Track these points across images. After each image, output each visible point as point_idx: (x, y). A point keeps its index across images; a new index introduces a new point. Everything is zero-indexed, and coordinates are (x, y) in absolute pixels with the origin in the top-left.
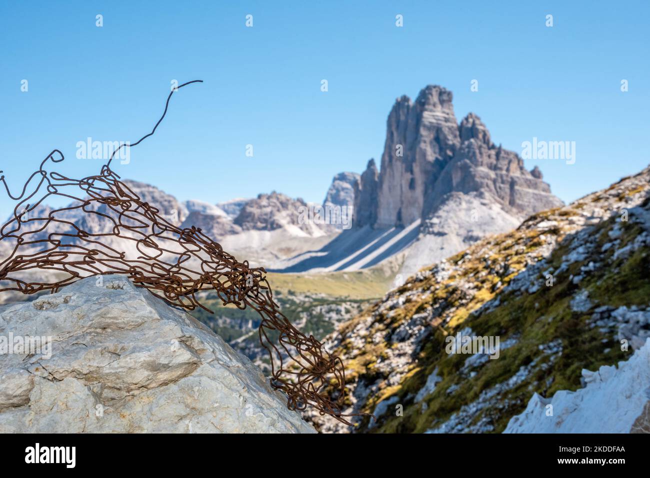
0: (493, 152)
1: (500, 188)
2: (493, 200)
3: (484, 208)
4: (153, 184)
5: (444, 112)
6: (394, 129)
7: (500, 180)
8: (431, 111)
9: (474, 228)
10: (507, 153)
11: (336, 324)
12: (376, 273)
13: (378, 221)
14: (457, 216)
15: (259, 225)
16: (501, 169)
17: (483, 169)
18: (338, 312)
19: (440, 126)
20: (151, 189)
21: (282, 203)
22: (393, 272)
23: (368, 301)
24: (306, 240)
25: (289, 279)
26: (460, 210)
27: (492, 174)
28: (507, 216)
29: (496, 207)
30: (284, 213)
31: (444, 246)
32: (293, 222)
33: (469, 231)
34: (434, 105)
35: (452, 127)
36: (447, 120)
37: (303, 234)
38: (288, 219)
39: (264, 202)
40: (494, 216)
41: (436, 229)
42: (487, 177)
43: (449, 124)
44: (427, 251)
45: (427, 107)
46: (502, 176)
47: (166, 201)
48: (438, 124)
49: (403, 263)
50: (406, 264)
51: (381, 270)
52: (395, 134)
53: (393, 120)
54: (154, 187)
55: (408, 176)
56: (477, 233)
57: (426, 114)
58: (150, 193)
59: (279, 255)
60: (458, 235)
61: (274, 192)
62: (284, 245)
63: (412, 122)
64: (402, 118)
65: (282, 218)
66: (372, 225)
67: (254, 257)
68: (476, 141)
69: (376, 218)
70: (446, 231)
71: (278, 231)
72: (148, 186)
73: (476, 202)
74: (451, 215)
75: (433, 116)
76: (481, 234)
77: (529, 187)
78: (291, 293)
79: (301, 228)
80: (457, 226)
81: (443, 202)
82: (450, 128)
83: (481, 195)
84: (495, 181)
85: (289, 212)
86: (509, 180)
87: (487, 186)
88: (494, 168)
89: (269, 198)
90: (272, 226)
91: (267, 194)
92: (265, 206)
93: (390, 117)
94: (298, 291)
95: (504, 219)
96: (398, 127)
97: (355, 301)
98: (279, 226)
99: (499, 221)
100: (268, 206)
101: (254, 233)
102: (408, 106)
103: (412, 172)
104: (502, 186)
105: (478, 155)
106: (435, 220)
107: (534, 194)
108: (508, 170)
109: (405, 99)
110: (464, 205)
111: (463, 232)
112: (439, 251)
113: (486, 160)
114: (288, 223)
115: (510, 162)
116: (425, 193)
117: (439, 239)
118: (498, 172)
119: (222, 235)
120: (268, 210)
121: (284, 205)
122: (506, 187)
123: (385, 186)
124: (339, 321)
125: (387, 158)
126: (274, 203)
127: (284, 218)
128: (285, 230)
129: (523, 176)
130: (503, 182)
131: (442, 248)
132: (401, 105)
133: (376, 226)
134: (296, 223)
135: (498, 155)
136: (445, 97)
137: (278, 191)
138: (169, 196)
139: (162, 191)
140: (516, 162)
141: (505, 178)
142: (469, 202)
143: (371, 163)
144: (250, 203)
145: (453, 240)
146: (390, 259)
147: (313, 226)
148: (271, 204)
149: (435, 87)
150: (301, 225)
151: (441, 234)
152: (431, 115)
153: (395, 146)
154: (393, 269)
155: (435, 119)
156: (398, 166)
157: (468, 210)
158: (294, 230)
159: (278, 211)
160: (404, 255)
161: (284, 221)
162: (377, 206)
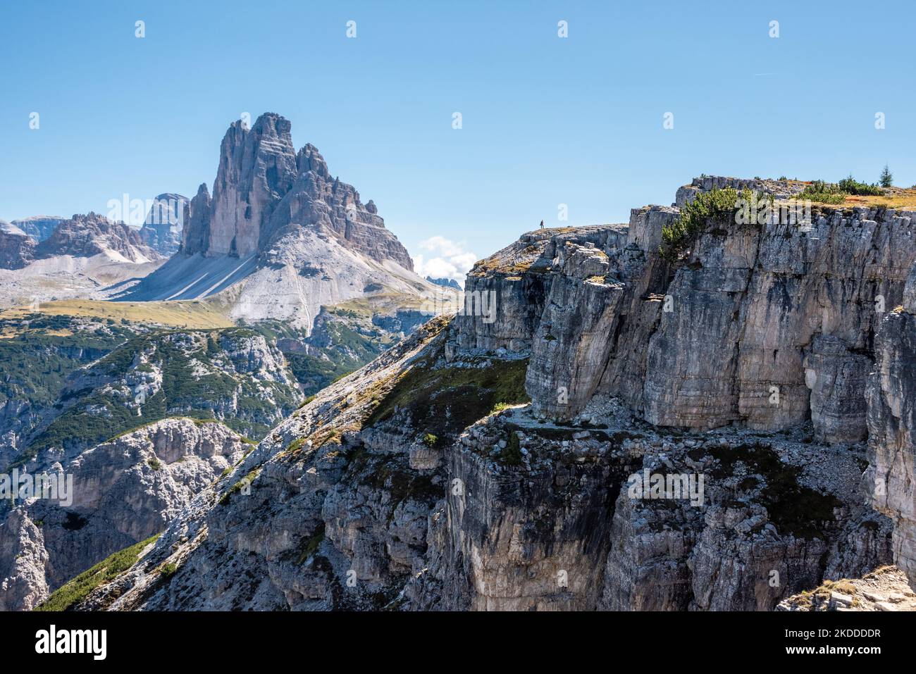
0: (330, 185)
1: (336, 220)
2: (330, 234)
3: (321, 240)
5: (281, 142)
6: (228, 155)
7: (336, 213)
8: (269, 140)
9: (311, 260)
10: (344, 186)
11: (187, 352)
12: (212, 303)
13: (210, 249)
14: (295, 248)
15: (75, 249)
16: (337, 203)
17: (322, 202)
18: (188, 340)
19: (277, 156)
21: (101, 226)
22: (229, 302)
23: (217, 330)
24: (129, 267)
25: (121, 308)
26: (298, 242)
27: (329, 208)
28: (344, 250)
29: (333, 241)
30: (103, 237)
31: (282, 278)
32: (114, 247)
33: (305, 264)
34: (272, 135)
35: (290, 157)
36: (284, 150)
37: (124, 260)
38: (108, 243)
39: (80, 224)
40: (331, 249)
41: (273, 261)
42: (323, 209)
43: (286, 154)
44: (264, 282)
45: (264, 135)
46: (338, 210)
48: (275, 153)
49: (240, 293)
50: (243, 294)
51: (217, 301)
52: (230, 160)
53: (228, 145)
55: (245, 205)
56: (315, 265)
57: (263, 142)
59: (99, 282)
60: (295, 267)
61: (93, 213)
62: (104, 271)
63: (249, 150)
64: (238, 144)
65: (101, 242)
66: (203, 253)
67: (69, 283)
68: (313, 173)
69: (207, 246)
70: (284, 263)
71: (98, 256)
73: (313, 235)
74: (289, 246)
75: (271, 145)
76: (318, 267)
77: (364, 222)
78: (124, 322)
79: (123, 254)
80: (294, 258)
81: (283, 233)
82: (288, 159)
83: (317, 229)
84: (331, 215)
85: (109, 236)
87: (324, 218)
88: (330, 201)
89: (85, 219)
90: (91, 251)
91: (84, 215)
92: (81, 229)
93: (224, 142)
94: (132, 320)
95: (340, 252)
96: (233, 152)
97: (205, 331)
98: (100, 251)
99: (336, 254)
100: (84, 229)
101: (69, 259)
102: (244, 131)
103: (248, 201)
104: (338, 219)
105: (316, 188)
106: (273, 252)
107: (368, 227)
108: (344, 204)
109: (240, 124)
110: (302, 237)
111: (300, 264)
112: (277, 282)
113: (323, 193)
114: (108, 248)
115: (347, 195)
116: (262, 223)
117: (277, 271)
118: (335, 205)
120: (86, 232)
121: (104, 227)
122: (342, 222)
123: (218, 214)
124: (188, 349)
125: (220, 184)
126: (92, 225)
127: (104, 242)
128: (105, 255)
129: (358, 211)
130: (339, 216)
131: (280, 280)
132: (235, 130)
133: (207, 254)
134: (117, 248)
135: (334, 189)
136: (283, 126)
137: (96, 213)
140: (353, 197)
141: (341, 212)
142: (307, 234)
143: (203, 188)
144: (65, 224)
145: (291, 272)
146: (227, 289)
147: (136, 251)
148: (89, 226)
149: (272, 115)
150: (122, 250)
151: (279, 266)
152: (268, 144)
153: (230, 172)
154: (231, 299)
155: (273, 148)
156: (232, 193)
157: (306, 242)
158: (115, 255)
159: (96, 234)
160: (241, 285)
161: (103, 246)
162: (209, 234)
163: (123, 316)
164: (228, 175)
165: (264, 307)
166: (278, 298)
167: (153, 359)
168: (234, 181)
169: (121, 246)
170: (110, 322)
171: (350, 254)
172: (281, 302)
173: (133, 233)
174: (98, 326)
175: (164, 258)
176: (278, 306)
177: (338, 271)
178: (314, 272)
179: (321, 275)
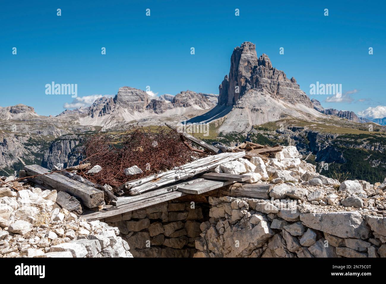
0: (272, 71)
1: (272, 87)
2: (267, 92)
3: (263, 96)
5: (251, 54)
6: (233, 62)
8: (245, 53)
9: (256, 105)
10: (278, 71)
13: (228, 103)
14: (249, 100)
15: (182, 105)
17: (265, 79)
19: (249, 60)
21: (191, 95)
24: (201, 111)
26: (251, 97)
27: (269, 81)
28: (273, 100)
29: (268, 96)
30: (192, 100)
31: (242, 114)
32: (196, 104)
33: (254, 107)
34: (247, 51)
35: (255, 60)
36: (252, 57)
37: (200, 108)
38: (194, 102)
39: (184, 95)
40: (266, 100)
41: (240, 106)
42: (267, 82)
43: (253, 59)
44: (235, 116)
45: (243, 52)
46: (274, 82)
47: (142, 95)
48: (248, 59)
49: (224, 121)
50: (225, 121)
51: (214, 124)
52: (234, 64)
53: (233, 58)
56: (257, 107)
57: (242, 55)
60: (249, 108)
61: (188, 91)
62: (190, 113)
63: (237, 59)
65: (191, 102)
66: (226, 104)
68: (262, 66)
69: (227, 101)
70: (244, 107)
71: (190, 107)
72: (135, 89)
73: (259, 94)
74: (247, 99)
75: (246, 55)
76: (259, 108)
77: (287, 86)
80: (249, 104)
81: (246, 94)
82: (253, 61)
83: (262, 91)
84: (270, 84)
85: (195, 99)
86: (277, 83)
87: (266, 86)
88: (271, 78)
89: (186, 93)
90: (185, 105)
91: (185, 91)
92: (183, 97)
93: (232, 57)
95: (271, 101)
96: (235, 61)
98: (190, 105)
99: (269, 102)
100: (185, 97)
101: (179, 109)
103: (237, 81)
104: (273, 86)
105: (263, 73)
106: (240, 102)
107: (289, 89)
108: (277, 79)
109: (237, 49)
110: (253, 95)
111: (251, 107)
112: (240, 115)
113: (267, 74)
114: (194, 104)
115: (279, 75)
117: (241, 110)
118: (272, 80)
119: (164, 109)
120: (185, 98)
122: (275, 87)
125: (231, 75)
127: (192, 102)
128: (192, 107)
129: (285, 82)
130: (274, 84)
131: (241, 114)
132: (235, 51)
134: (197, 104)
135: (274, 72)
136: (252, 47)
137: (190, 90)
140: (282, 76)
141: (275, 83)
142: (256, 94)
143: (226, 76)
145: (247, 111)
146: (218, 119)
147: (206, 105)
148: (187, 96)
150: (200, 105)
151: (242, 108)
152: (245, 55)
154: (220, 124)
155: (247, 57)
157: (255, 97)
158: (197, 107)
159: (190, 99)
160: (225, 117)
161: (192, 103)
162: (228, 96)
164: (233, 70)
165: (233, 127)
166: (239, 122)
169: (199, 103)
171: (276, 102)
172: (240, 124)
173: (205, 97)
176: (239, 126)
177: (268, 110)
178: (257, 110)
179: (260, 111)
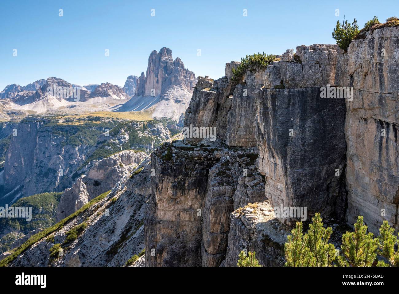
0: (185, 71)
1: (187, 84)
2: (185, 88)
3: (182, 91)
4: (62, 79)
5: (168, 57)
6: (151, 62)
7: (187, 81)
8: (164, 56)
9: (178, 97)
10: (190, 72)
11: (136, 129)
14: (173, 93)
15: (102, 95)
16: (187, 78)
17: (182, 77)
18: (137, 125)
20: (62, 81)
22: (151, 112)
23: (146, 121)
24: (119, 100)
25: (116, 114)
26: (174, 91)
27: (185, 79)
29: (186, 91)
30: (111, 90)
32: (114, 94)
33: (177, 99)
34: (165, 55)
36: (169, 60)
37: (118, 98)
40: (185, 94)
41: (166, 98)
42: (183, 80)
44: (163, 105)
48: (166, 61)
49: (155, 109)
51: (147, 111)
52: (151, 63)
53: (151, 58)
54: (63, 80)
55: (156, 79)
56: (180, 99)
57: (162, 57)
58: (61, 82)
59: (109, 105)
61: (107, 83)
62: (111, 102)
63: (158, 60)
64: (154, 58)
65: (110, 92)
66: (143, 95)
67: (100, 106)
68: (179, 67)
69: (144, 93)
71: (109, 97)
72: (61, 79)
73: (179, 89)
74: (171, 93)
76: (181, 100)
78: (117, 119)
79: (117, 96)
80: (173, 97)
81: (169, 88)
82: (171, 63)
83: (181, 87)
84: (185, 82)
85: (113, 90)
86: (190, 81)
87: (183, 83)
88: (185, 77)
89: (105, 85)
90: (106, 95)
91: (105, 83)
92: (104, 88)
94: (119, 118)
95: (188, 94)
97: (142, 122)
98: (110, 95)
101: (100, 98)
102: (156, 54)
103: (157, 77)
105: (180, 73)
106: (166, 95)
108: (190, 78)
109: (155, 51)
110: (175, 89)
111: (175, 99)
113: (183, 74)
115: (191, 75)
116: (162, 85)
117: (167, 101)
119: (88, 98)
120: (105, 89)
121: (111, 87)
122: (189, 84)
123: (148, 82)
124: (137, 128)
125: (148, 72)
126: (107, 87)
127: (111, 92)
128: (111, 97)
131: (168, 104)
132: (154, 53)
135: (186, 73)
136: (169, 52)
137: (109, 83)
138: (69, 83)
139: (66, 81)
140: (193, 75)
142: (177, 88)
143: (143, 73)
144: (99, 86)
145: (172, 101)
146: (150, 107)
147: (121, 95)
149: (165, 48)
151: (168, 99)
152: (164, 58)
153: (151, 68)
155: (166, 59)
156: (152, 75)
157: (177, 91)
158: (114, 97)
159: (109, 89)
160: (155, 106)
161: (111, 93)
162: (145, 89)
163: (117, 116)
165: (163, 114)
166: (167, 110)
167: (126, 131)
168: (153, 71)
169: (116, 93)
170: (113, 119)
172: (168, 112)
173: (121, 89)
174: (109, 120)
175: (130, 97)
176: (168, 113)
177: (187, 101)
178: (179, 101)
179: (182, 102)
